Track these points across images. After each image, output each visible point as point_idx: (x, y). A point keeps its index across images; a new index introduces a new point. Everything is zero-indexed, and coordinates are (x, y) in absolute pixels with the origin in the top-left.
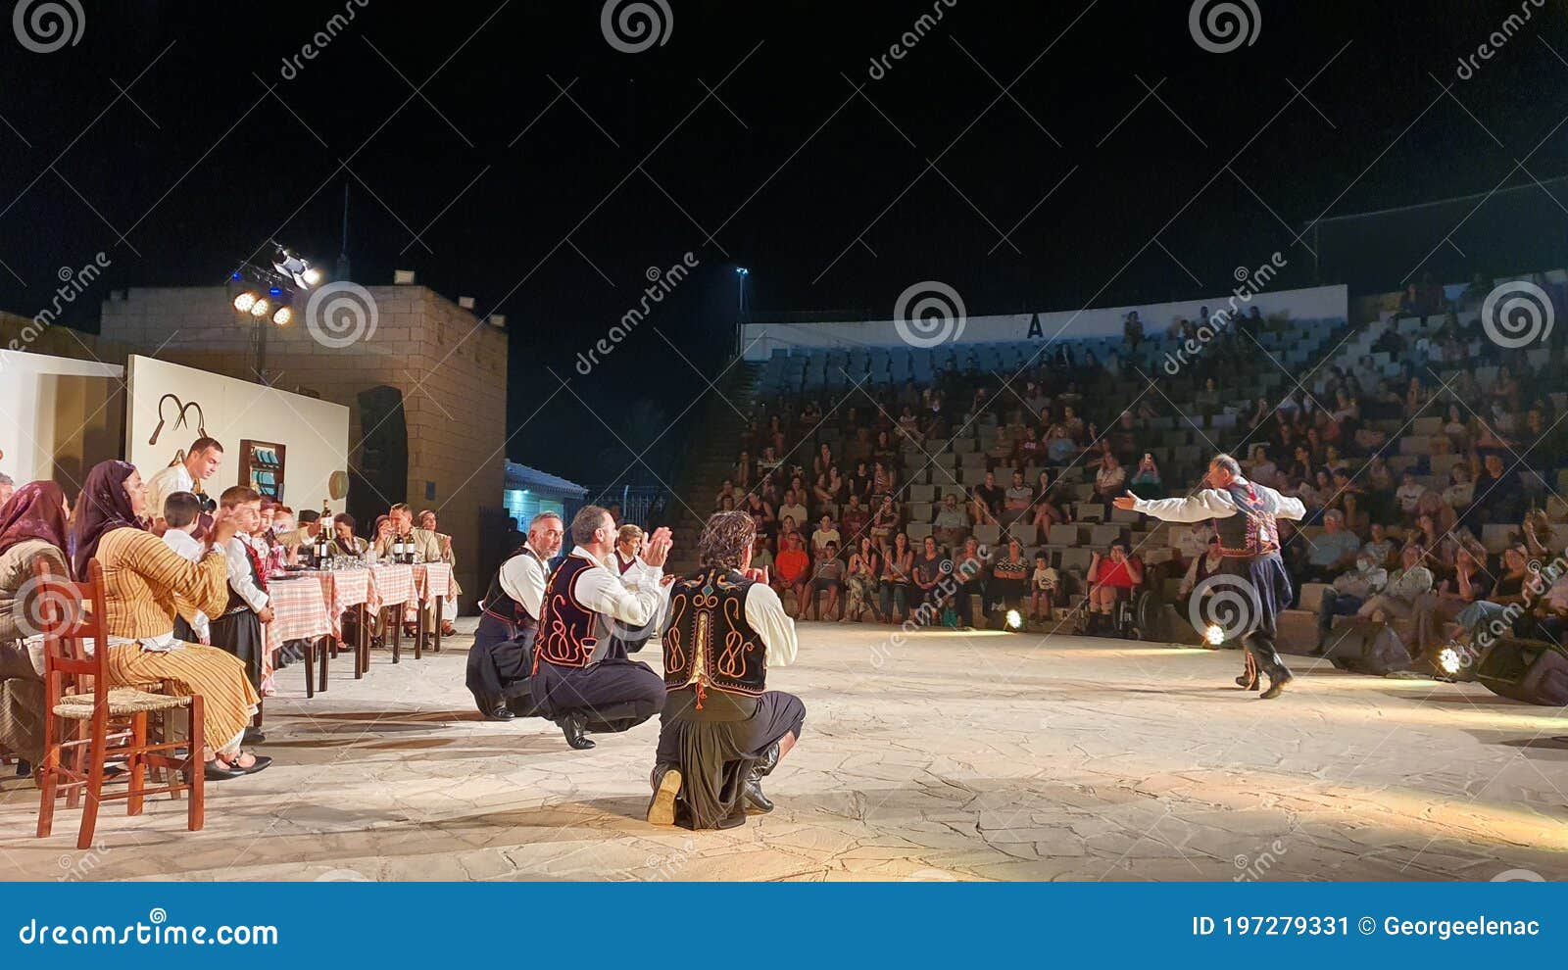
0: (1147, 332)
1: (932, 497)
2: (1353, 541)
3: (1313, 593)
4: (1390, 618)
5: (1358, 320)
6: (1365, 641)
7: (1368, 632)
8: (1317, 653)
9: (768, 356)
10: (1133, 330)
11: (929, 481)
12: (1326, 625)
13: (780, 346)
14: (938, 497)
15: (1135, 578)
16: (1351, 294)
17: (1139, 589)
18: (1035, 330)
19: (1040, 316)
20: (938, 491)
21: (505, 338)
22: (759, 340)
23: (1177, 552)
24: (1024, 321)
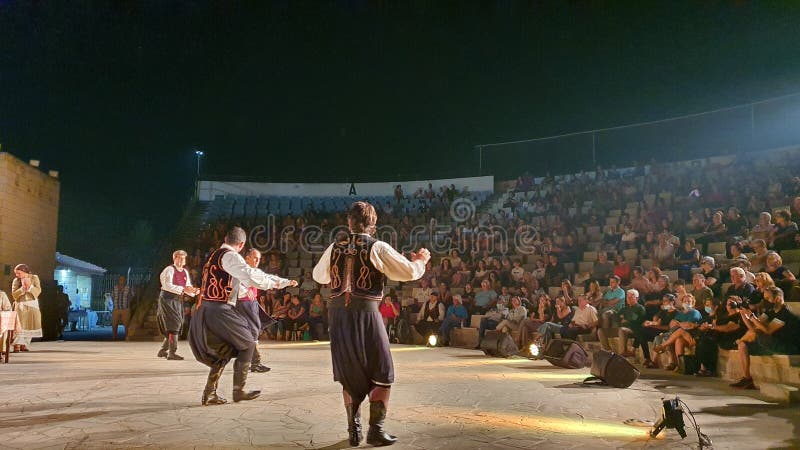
0: (405, 194)
1: (300, 274)
2: (494, 295)
3: (476, 319)
4: (510, 330)
5: (497, 193)
6: (499, 341)
7: (500, 337)
8: (478, 348)
9: (213, 198)
10: (399, 194)
11: (298, 266)
12: (482, 335)
13: (221, 194)
14: (303, 274)
15: (396, 313)
16: (495, 180)
17: (398, 318)
18: (353, 191)
19: (355, 185)
20: (303, 271)
21: (58, 183)
22: (208, 190)
23: (416, 300)
24: (347, 187)
